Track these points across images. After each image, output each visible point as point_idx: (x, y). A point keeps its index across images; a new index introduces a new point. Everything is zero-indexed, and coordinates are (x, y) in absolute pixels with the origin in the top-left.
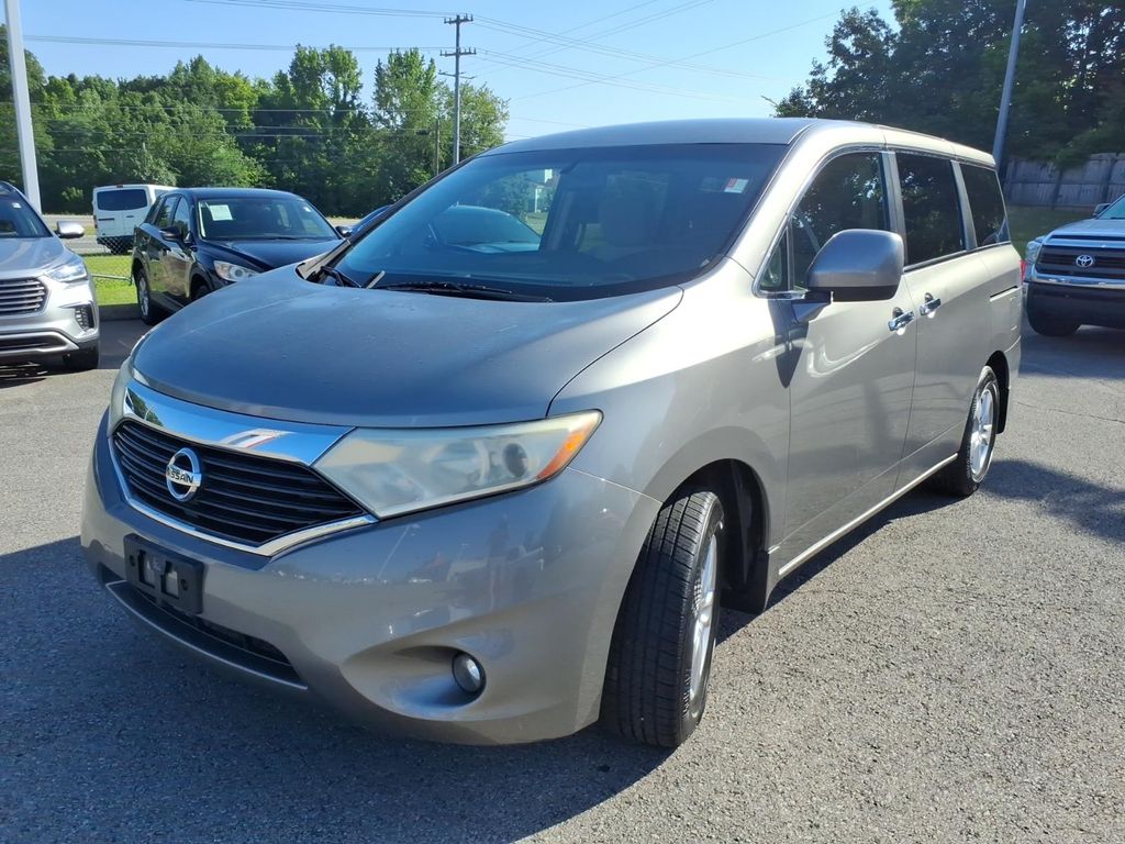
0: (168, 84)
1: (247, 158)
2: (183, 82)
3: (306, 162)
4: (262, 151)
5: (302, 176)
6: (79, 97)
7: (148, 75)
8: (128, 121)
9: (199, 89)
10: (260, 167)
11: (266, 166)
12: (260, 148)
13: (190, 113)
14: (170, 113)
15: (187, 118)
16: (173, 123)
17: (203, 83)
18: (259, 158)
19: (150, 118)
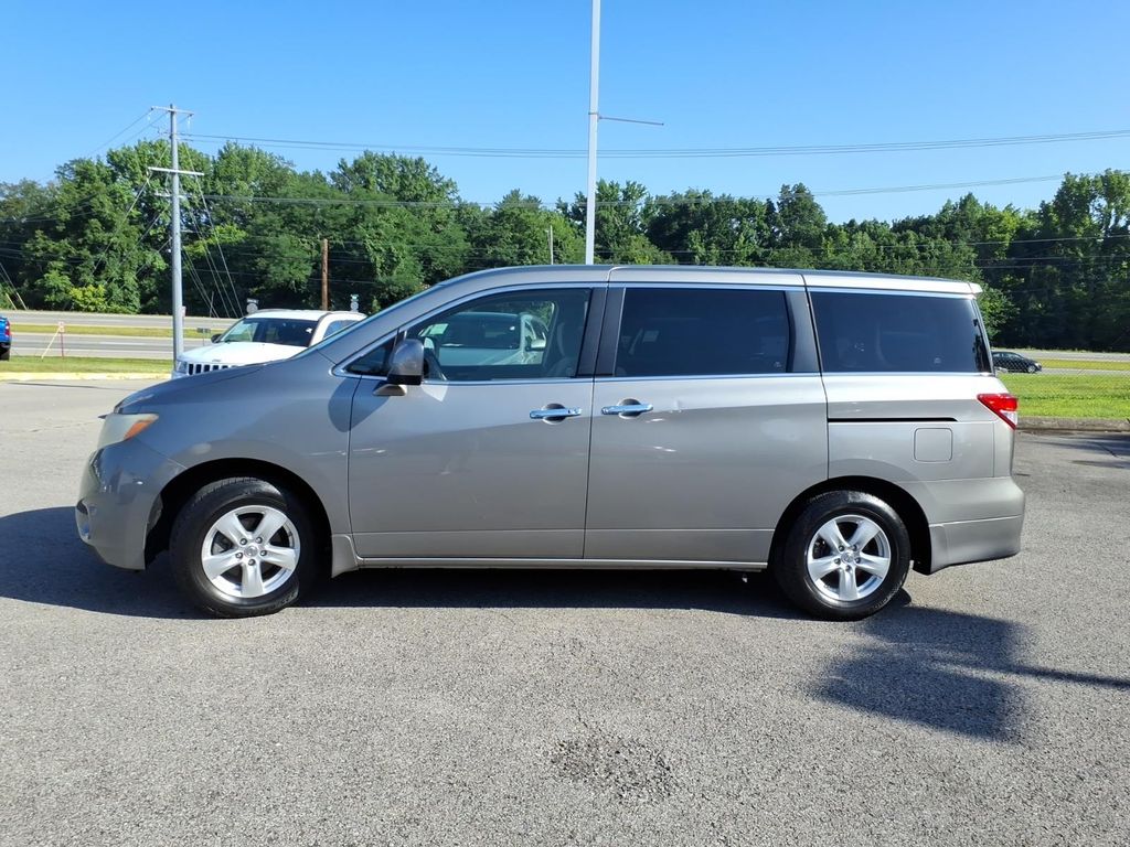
0: (933, 222)
1: (992, 290)
2: (946, 220)
3: (1058, 292)
4: (1009, 282)
5: (1050, 307)
6: (851, 239)
7: (915, 216)
8: (880, 258)
9: (962, 225)
10: (1004, 299)
11: (1011, 298)
12: (1008, 279)
13: (941, 249)
14: (921, 249)
15: (937, 253)
16: (923, 258)
17: (967, 220)
18: (1005, 289)
19: (901, 255)
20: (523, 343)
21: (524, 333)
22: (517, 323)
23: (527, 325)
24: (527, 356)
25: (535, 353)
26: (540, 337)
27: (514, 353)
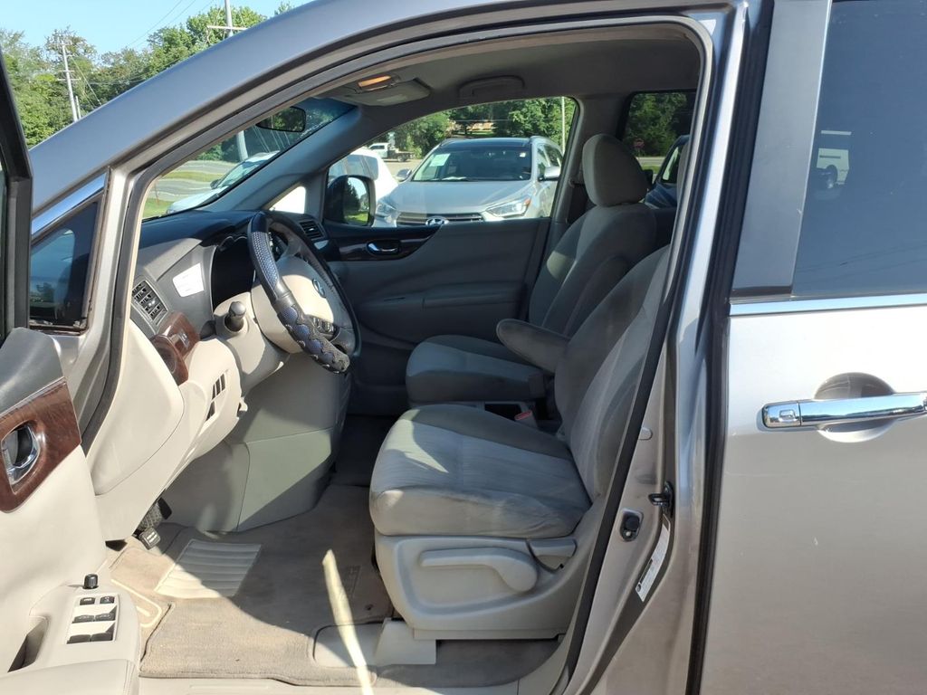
20: (535, 172)
21: (537, 159)
22: (528, 149)
23: (539, 151)
24: (540, 188)
25: (549, 183)
26: (554, 163)
27: (526, 184)
